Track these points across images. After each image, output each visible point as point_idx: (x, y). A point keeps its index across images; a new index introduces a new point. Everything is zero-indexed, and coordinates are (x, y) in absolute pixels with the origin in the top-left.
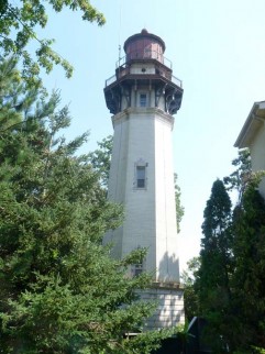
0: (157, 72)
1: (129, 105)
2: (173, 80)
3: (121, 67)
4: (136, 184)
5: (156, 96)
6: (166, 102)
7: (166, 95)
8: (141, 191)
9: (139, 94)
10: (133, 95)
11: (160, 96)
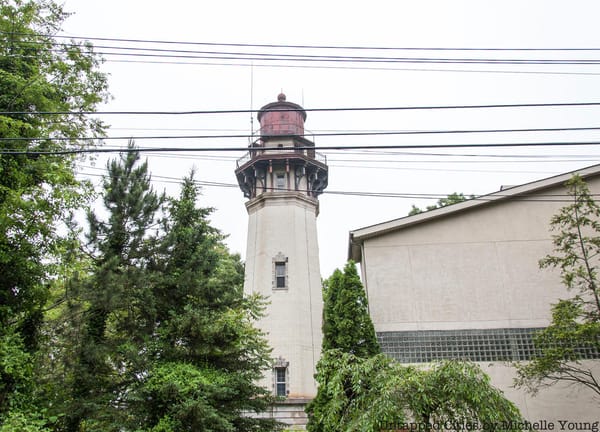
2: (317, 158)
3: (254, 144)
4: (275, 283)
5: (296, 177)
6: (308, 182)
7: (307, 175)
8: (281, 292)
9: (275, 176)
10: (268, 177)
11: (300, 177)
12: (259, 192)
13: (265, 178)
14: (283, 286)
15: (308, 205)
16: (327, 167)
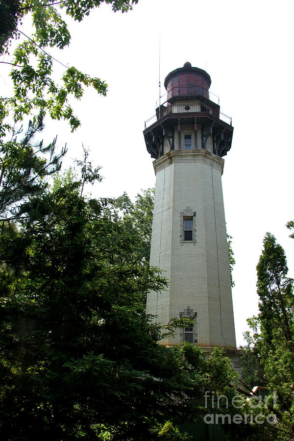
0: (203, 109)
1: (172, 148)
2: (222, 118)
3: (162, 106)
4: (183, 237)
5: (203, 136)
6: (214, 142)
7: (214, 135)
8: (189, 245)
9: (183, 136)
10: (176, 136)
11: (207, 136)
12: (167, 150)
13: (173, 137)
14: (191, 239)
15: (215, 163)
16: (233, 128)
